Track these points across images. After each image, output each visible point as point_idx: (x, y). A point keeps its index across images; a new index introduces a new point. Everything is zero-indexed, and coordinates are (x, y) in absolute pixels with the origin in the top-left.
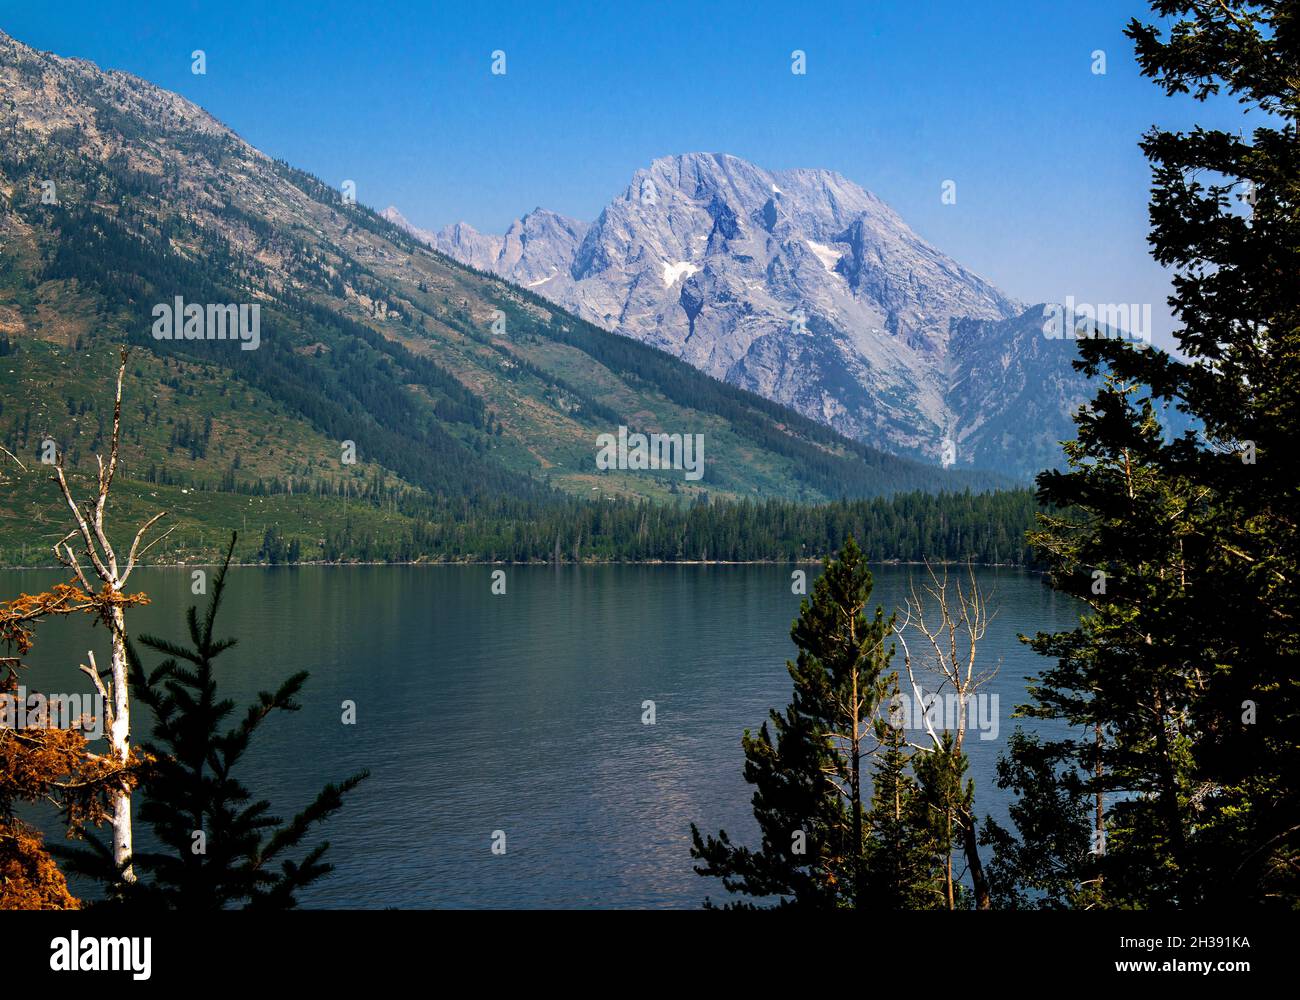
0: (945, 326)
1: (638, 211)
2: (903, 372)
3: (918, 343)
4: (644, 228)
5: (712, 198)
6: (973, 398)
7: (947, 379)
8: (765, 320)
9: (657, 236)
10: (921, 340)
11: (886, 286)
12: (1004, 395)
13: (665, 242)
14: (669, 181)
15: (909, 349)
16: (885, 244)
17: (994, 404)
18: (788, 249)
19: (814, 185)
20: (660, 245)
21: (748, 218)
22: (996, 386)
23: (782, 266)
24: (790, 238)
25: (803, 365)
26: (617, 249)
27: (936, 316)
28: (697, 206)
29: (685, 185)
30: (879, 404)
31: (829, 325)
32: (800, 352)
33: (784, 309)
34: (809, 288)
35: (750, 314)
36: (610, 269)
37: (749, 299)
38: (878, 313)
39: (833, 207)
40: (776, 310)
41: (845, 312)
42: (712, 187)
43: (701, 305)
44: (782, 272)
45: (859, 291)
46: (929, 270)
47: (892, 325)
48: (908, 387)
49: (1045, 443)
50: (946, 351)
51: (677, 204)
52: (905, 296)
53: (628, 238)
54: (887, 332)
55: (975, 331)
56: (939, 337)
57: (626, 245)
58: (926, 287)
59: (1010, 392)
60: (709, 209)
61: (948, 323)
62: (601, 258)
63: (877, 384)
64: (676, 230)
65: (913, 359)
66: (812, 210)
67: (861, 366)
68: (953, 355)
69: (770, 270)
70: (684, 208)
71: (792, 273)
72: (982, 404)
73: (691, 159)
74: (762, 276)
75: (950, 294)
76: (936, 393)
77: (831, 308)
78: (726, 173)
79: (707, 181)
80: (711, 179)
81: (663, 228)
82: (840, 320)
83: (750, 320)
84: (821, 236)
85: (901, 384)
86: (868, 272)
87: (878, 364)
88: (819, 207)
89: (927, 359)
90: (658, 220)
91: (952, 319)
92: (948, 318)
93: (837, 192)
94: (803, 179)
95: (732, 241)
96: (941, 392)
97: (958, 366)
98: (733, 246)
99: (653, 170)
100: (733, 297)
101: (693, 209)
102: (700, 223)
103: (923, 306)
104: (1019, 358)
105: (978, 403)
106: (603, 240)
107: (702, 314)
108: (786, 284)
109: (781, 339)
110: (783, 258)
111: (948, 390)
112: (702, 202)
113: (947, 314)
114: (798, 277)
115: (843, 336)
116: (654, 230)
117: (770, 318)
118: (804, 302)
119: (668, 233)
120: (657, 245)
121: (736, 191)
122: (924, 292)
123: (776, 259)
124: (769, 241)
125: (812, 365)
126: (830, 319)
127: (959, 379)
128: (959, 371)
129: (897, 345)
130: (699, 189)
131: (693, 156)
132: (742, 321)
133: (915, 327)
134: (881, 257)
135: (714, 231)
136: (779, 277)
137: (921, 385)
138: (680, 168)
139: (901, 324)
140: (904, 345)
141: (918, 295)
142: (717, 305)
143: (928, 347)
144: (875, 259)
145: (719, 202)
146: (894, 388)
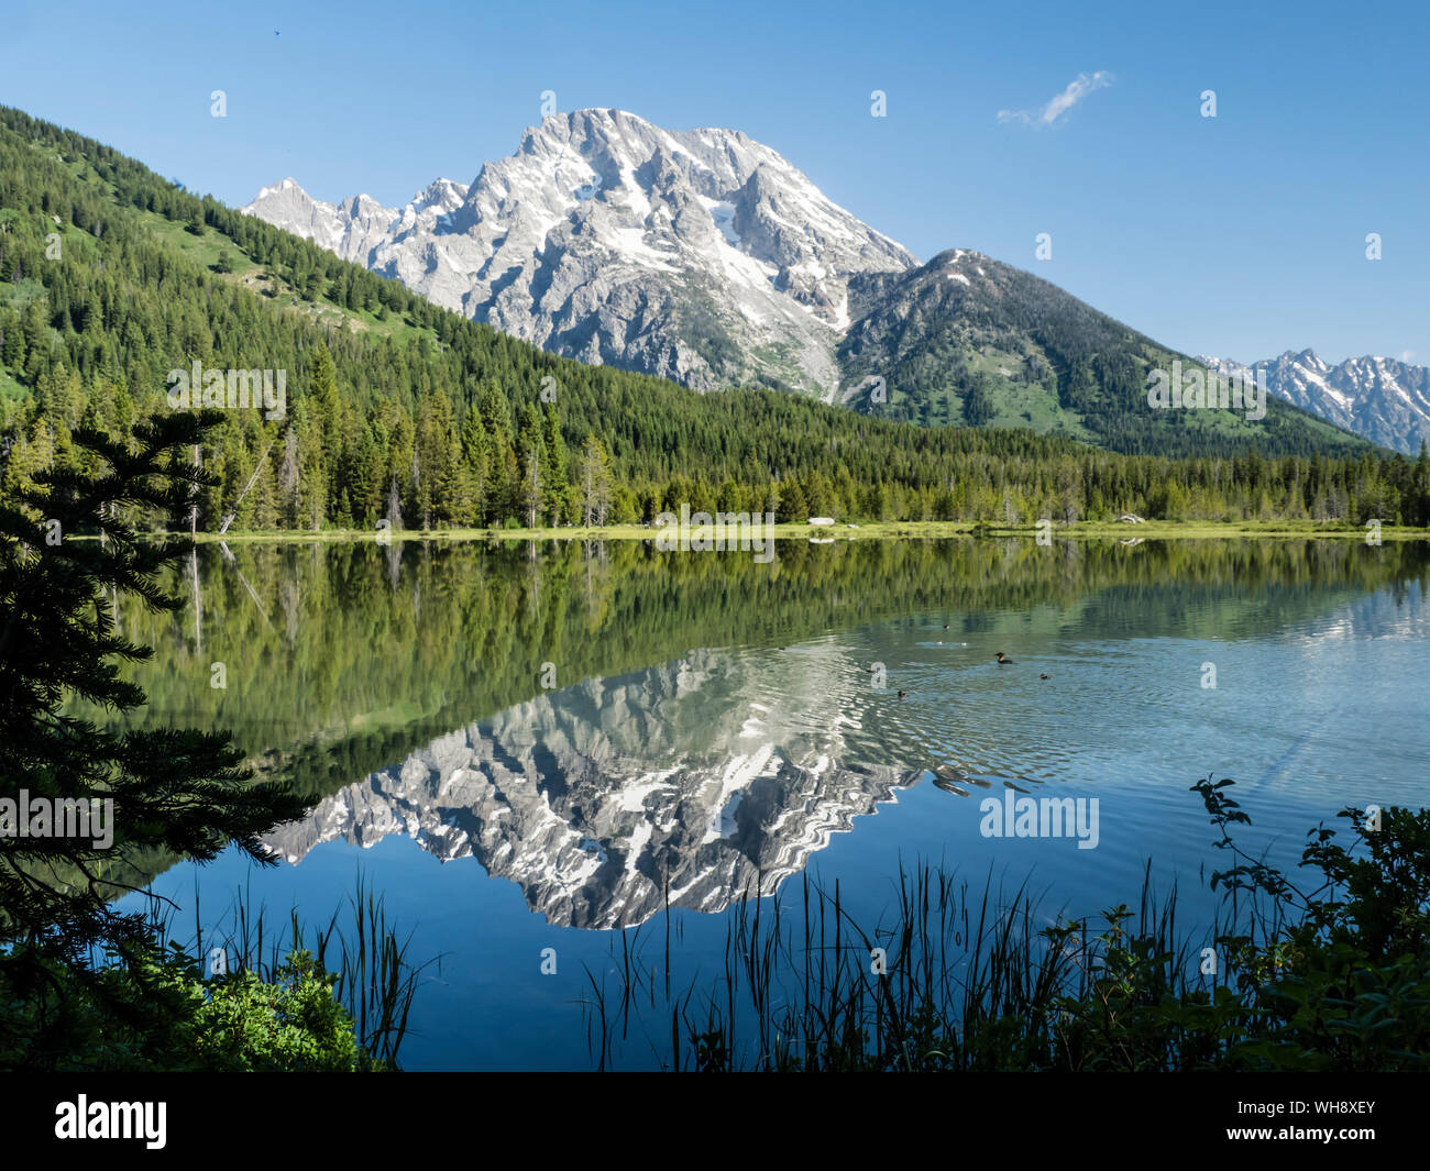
0: (842, 280)
1: (521, 168)
2: (788, 328)
3: (809, 298)
5: (600, 153)
6: (863, 354)
7: (839, 335)
8: (631, 269)
9: (540, 193)
10: (814, 295)
11: (778, 239)
13: (547, 199)
14: (559, 138)
15: (798, 305)
16: (781, 195)
17: (887, 359)
18: (671, 199)
19: (715, 145)
20: (542, 203)
21: (633, 172)
22: (891, 339)
24: (675, 187)
26: (491, 204)
27: (833, 270)
28: (587, 163)
29: (574, 141)
30: (749, 359)
31: (708, 277)
33: (659, 260)
34: (690, 238)
35: (616, 264)
36: (480, 225)
37: (617, 248)
38: (769, 270)
39: (735, 166)
40: (649, 260)
42: (603, 142)
43: (562, 255)
44: (661, 222)
45: (749, 246)
46: (830, 225)
47: (781, 280)
48: (792, 343)
49: (943, 402)
51: (565, 161)
52: (800, 250)
53: (504, 193)
54: (775, 289)
55: (874, 284)
56: (835, 292)
57: (500, 201)
58: (824, 240)
60: (594, 165)
61: (847, 277)
63: (754, 338)
64: (562, 187)
65: (802, 315)
66: (711, 169)
67: (736, 319)
68: (848, 310)
69: (649, 220)
70: (572, 165)
71: (674, 223)
72: (873, 359)
74: (639, 226)
76: (823, 350)
78: (620, 130)
79: (597, 136)
80: (601, 135)
81: (547, 185)
83: (615, 269)
84: (715, 192)
85: (784, 340)
88: (719, 166)
89: (818, 314)
90: (543, 177)
91: (851, 274)
92: (847, 273)
93: (739, 150)
94: (704, 139)
95: (613, 192)
96: (830, 349)
97: (854, 321)
98: (612, 197)
103: (820, 260)
104: (919, 306)
105: (868, 359)
106: (479, 196)
107: (562, 264)
110: (665, 208)
112: (588, 158)
113: (846, 268)
114: (679, 226)
115: (720, 288)
116: (537, 187)
117: (637, 268)
120: (538, 202)
121: (627, 148)
122: (821, 245)
123: (658, 210)
124: (650, 192)
128: (852, 326)
129: (786, 300)
130: (587, 144)
132: (606, 270)
133: (808, 281)
134: (775, 209)
136: (658, 227)
137: (807, 341)
138: (571, 127)
139: (792, 277)
140: (794, 301)
141: (815, 249)
142: (579, 254)
143: (821, 302)
144: (768, 210)
145: (607, 157)
146: (775, 345)
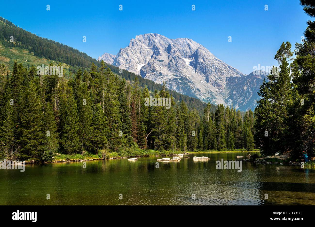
0: (224, 80)
1: (131, 50)
2: (211, 93)
3: (216, 85)
4: (132, 55)
5: (153, 46)
6: (235, 100)
7: (225, 95)
8: (166, 77)
9: (136, 57)
10: (217, 84)
11: (205, 68)
12: (245, 98)
13: (138, 58)
14: (141, 42)
15: (213, 87)
16: (205, 56)
17: (242, 102)
18: (175, 58)
19: (184, 43)
20: (137, 59)
21: (163, 50)
22: (242, 96)
23: (172, 62)
24: (176, 55)
25: (177, 90)
26: (123, 60)
27: (222, 77)
28: (149, 48)
29: (145, 43)
31: (187, 79)
32: (177, 86)
33: (173, 75)
34: (181, 69)
35: (161, 76)
36: (120, 66)
37: (161, 72)
38: (203, 77)
39: (190, 48)
40: (170, 75)
41: (193, 76)
43: (146, 74)
44: (172, 64)
45: (197, 70)
46: (219, 64)
47: (207, 80)
48: (212, 97)
50: (225, 87)
51: (143, 48)
52: (212, 71)
53: (127, 57)
54: (206, 82)
55: (234, 81)
56: (222, 83)
57: (126, 59)
58: (218, 68)
59: (247, 97)
60: (152, 49)
61: (225, 78)
62: (118, 63)
63: (202, 96)
64: (142, 55)
65: (214, 89)
66: (183, 49)
67: (197, 91)
68: (227, 88)
69: (169, 64)
70: (145, 49)
71: (176, 64)
72: (238, 102)
73: (147, 35)
74: (166, 66)
75: (225, 70)
76: (222, 99)
77: (188, 75)
79: (152, 41)
80: (153, 40)
81: (138, 55)
82: (191, 78)
83: (161, 78)
84: (186, 56)
85: (210, 96)
86: (200, 64)
87: (202, 90)
88: (186, 49)
89: (219, 89)
90: (137, 52)
91: (226, 78)
92: (225, 77)
93: (191, 44)
94: (181, 41)
95: (158, 56)
96: (223, 99)
97: (229, 91)
98: (158, 57)
99: (136, 39)
100: (156, 71)
101: (147, 49)
102: (149, 53)
103: (217, 74)
104: (250, 87)
105: (236, 101)
106: (119, 58)
107: (146, 76)
108: (174, 68)
109: (170, 82)
110: (173, 60)
111: (226, 98)
112: (150, 47)
113: (225, 76)
114: (178, 65)
115: (191, 82)
116: (135, 55)
117: (168, 77)
118: (179, 73)
119: (139, 56)
120: (136, 59)
121: (160, 44)
122: (218, 70)
123: (171, 61)
124: (169, 56)
125: (180, 90)
126: (187, 78)
127: (229, 95)
128: (229, 93)
129: (209, 85)
130: (149, 44)
131: (148, 34)
132: (159, 78)
133: (215, 80)
134: (204, 60)
135: (153, 55)
136: (172, 65)
137: (217, 97)
138: (144, 38)
139: (210, 79)
140: (211, 85)
141: (216, 71)
142: (151, 73)
143: (219, 86)
144: (202, 60)
145: (155, 47)
146: (208, 98)
